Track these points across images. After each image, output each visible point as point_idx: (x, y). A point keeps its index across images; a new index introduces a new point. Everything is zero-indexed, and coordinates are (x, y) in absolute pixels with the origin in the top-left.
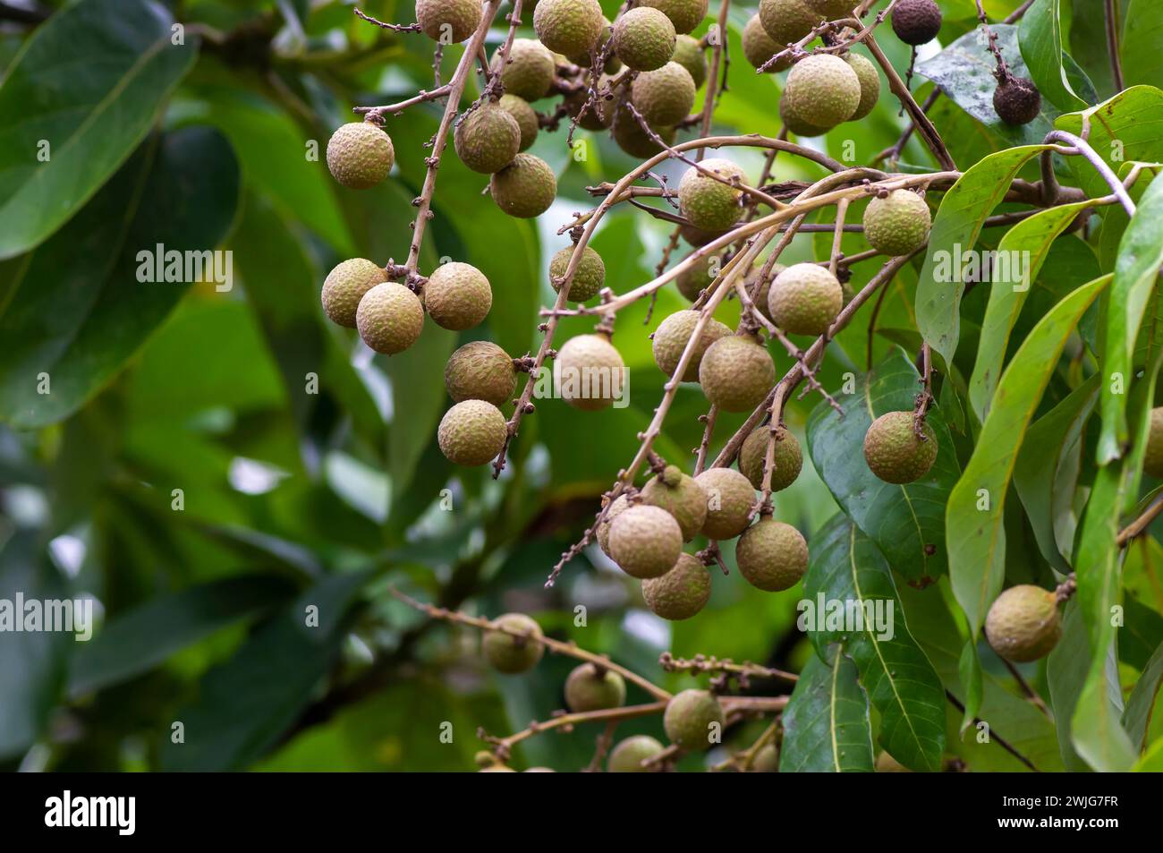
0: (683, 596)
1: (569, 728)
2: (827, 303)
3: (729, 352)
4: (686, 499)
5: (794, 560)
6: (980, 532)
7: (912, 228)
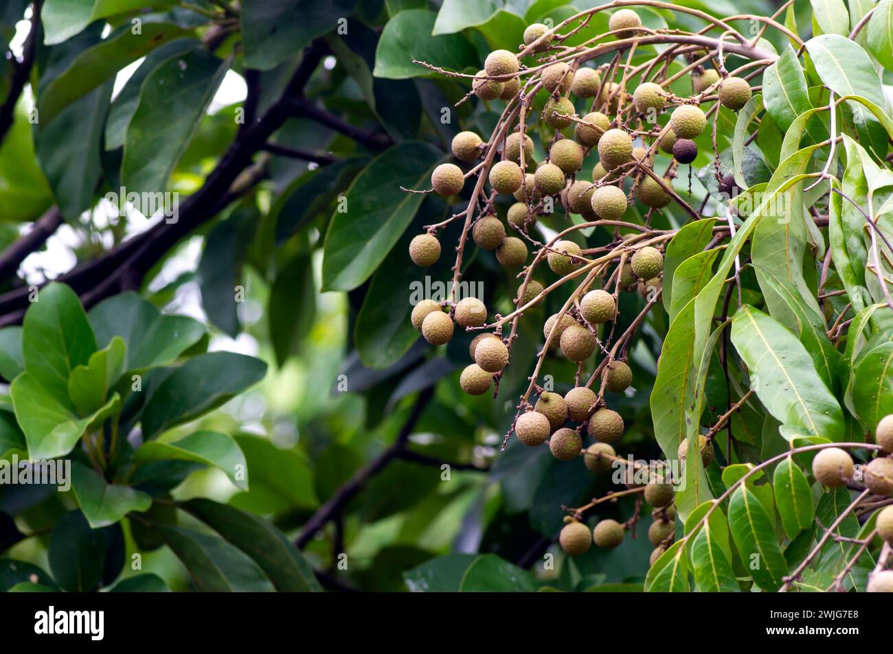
0: (565, 450)
1: (615, 500)
2: (603, 309)
3: (569, 334)
4: (553, 406)
5: (612, 428)
6: (672, 411)
7: (649, 266)
